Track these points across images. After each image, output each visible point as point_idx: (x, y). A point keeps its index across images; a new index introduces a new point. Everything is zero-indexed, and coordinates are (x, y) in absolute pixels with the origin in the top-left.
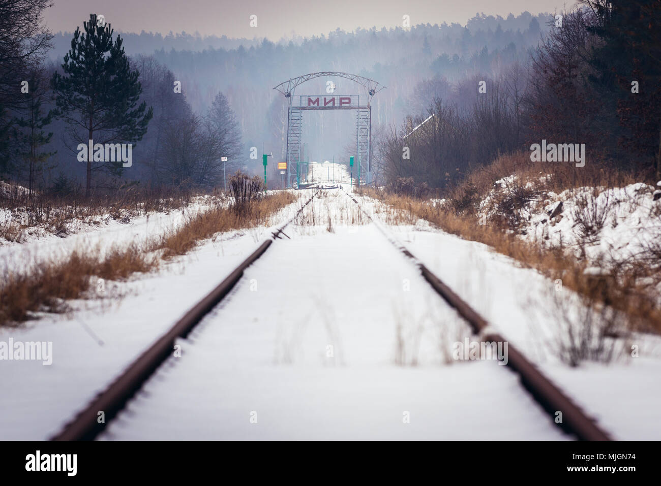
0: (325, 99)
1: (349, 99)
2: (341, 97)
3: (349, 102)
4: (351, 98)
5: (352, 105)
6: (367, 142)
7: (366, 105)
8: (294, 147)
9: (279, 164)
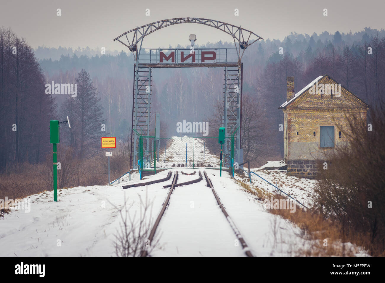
0: (182, 53)
1: (214, 54)
2: (203, 51)
3: (214, 58)
4: (217, 52)
5: (218, 61)
6: (237, 110)
7: (236, 61)
8: (142, 116)
9: (103, 139)
